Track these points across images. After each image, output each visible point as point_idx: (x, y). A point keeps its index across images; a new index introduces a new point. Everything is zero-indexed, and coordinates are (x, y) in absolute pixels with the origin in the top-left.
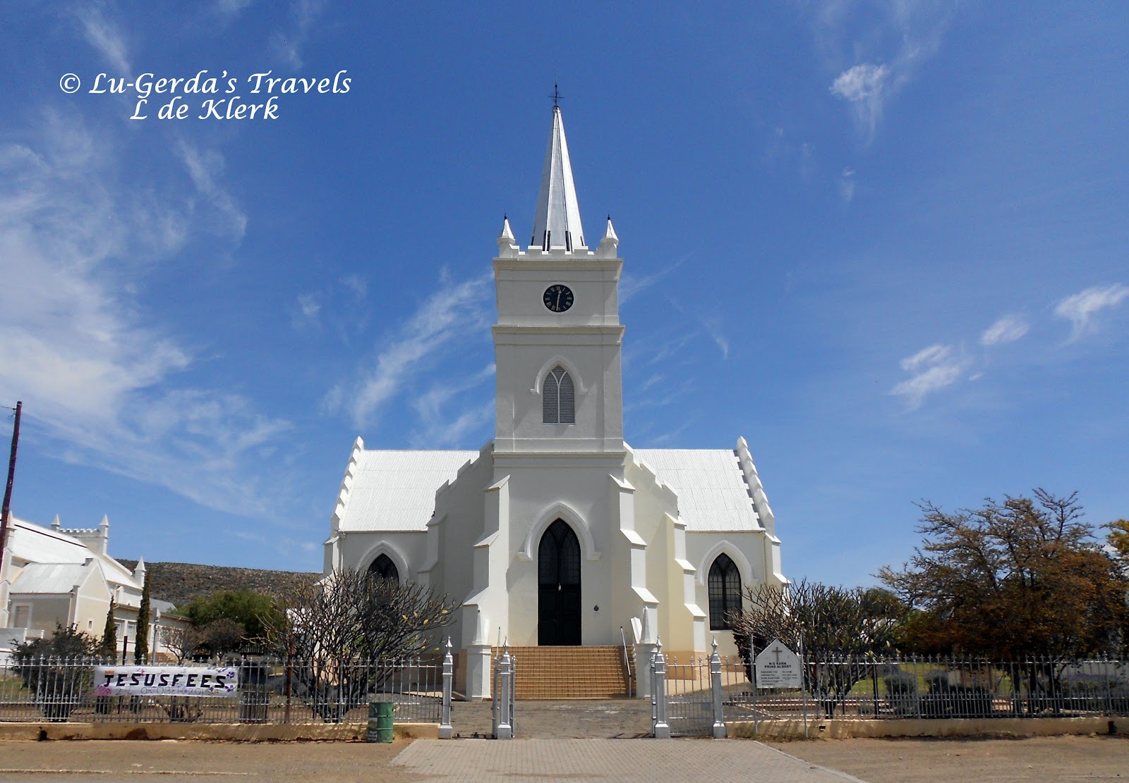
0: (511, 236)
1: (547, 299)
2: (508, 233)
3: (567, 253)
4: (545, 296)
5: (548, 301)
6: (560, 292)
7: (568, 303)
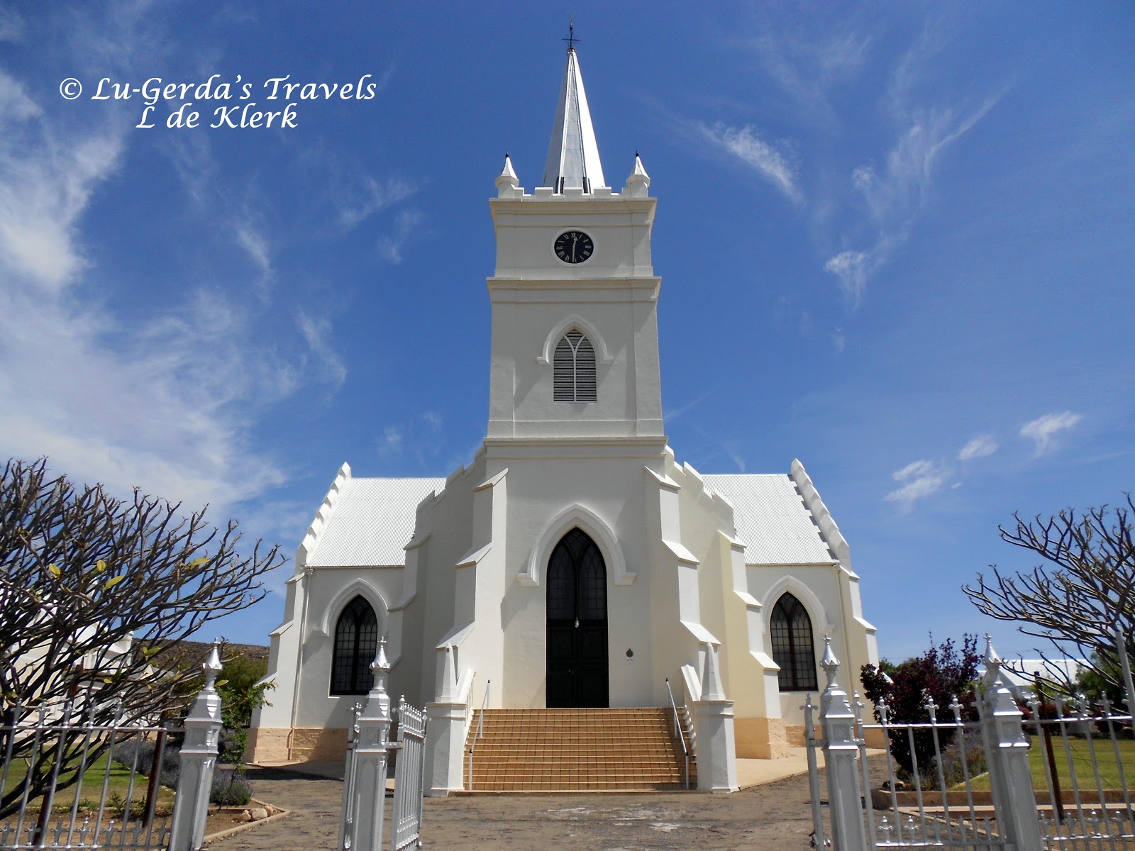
0: (513, 174)
1: (558, 248)
2: (509, 170)
3: (584, 194)
4: (557, 244)
5: (560, 251)
6: (576, 240)
7: (586, 253)
